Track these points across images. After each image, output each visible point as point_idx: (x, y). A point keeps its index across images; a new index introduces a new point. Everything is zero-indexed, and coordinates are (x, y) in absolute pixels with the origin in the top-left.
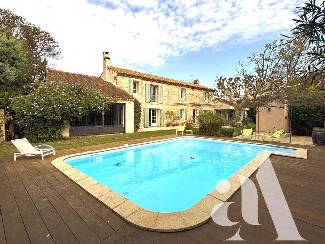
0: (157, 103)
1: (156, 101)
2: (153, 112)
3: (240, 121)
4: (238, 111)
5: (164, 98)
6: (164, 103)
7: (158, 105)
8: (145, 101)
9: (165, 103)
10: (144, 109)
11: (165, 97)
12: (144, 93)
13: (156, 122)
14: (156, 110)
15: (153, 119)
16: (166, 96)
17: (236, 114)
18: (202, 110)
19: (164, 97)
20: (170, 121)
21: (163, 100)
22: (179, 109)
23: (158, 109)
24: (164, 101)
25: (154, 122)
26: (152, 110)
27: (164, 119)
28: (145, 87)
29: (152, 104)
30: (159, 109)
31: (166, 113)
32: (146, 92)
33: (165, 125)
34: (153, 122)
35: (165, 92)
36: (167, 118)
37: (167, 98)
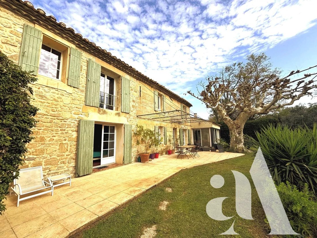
0: (117, 112)
1: (114, 108)
2: (106, 130)
3: (242, 143)
4: (237, 129)
5: (132, 104)
6: (131, 113)
7: (119, 116)
8: (85, 102)
9: (133, 113)
10: (79, 121)
11: (133, 101)
12: (83, 80)
13: (112, 154)
14: (114, 127)
15: (106, 146)
16: (135, 99)
17: (234, 133)
18: (181, 129)
19: (131, 100)
20: (142, 148)
21: (130, 108)
22: (156, 125)
23: (119, 126)
24: (132, 109)
25: (109, 153)
26: (105, 127)
27: (131, 147)
28: (88, 66)
29: (105, 112)
30: (122, 125)
31: (136, 134)
32: (87, 81)
33: (133, 160)
34: (106, 154)
35: (133, 92)
36: (138, 143)
37: (137, 104)
